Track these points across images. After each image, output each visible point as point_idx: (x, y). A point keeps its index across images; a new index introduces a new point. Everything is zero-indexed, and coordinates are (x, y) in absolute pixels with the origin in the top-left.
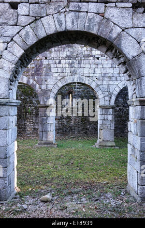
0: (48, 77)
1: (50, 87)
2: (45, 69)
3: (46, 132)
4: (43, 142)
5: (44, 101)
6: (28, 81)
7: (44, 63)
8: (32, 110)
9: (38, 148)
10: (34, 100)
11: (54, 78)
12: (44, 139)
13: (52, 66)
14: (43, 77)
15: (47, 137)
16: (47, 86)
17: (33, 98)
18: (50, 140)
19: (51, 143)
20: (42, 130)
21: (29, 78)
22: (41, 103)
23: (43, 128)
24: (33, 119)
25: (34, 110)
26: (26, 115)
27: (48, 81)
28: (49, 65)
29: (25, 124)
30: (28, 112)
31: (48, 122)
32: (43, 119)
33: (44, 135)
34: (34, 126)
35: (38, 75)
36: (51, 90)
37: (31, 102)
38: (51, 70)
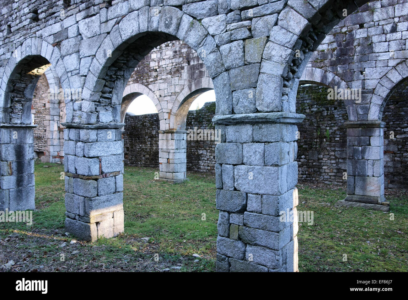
0: (365, 65)
1: (370, 84)
2: (358, 49)
3: (363, 177)
4: (355, 198)
5: (358, 114)
6: (324, 77)
7: (358, 37)
8: (334, 133)
9: (344, 209)
10: (337, 114)
11: (379, 64)
12: (358, 191)
13: (375, 39)
14: (355, 66)
15: (364, 188)
16: (363, 84)
17: (335, 109)
18: (372, 194)
19: (373, 201)
20: (354, 172)
21: (326, 71)
22: (352, 118)
23: (355, 168)
24: (334, 151)
25: (338, 132)
26: (321, 142)
27: (367, 71)
28: (367, 38)
29: (319, 159)
30: (325, 137)
31: (366, 157)
32: (355, 151)
33: (359, 183)
34: (337, 163)
35: (344, 62)
36: (373, 91)
37: (332, 117)
38: (372, 48)
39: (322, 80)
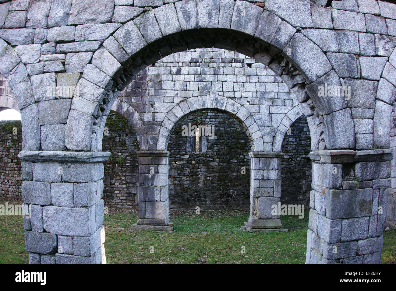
0: (155, 99)
1: (159, 117)
2: (150, 84)
3: (152, 202)
4: (146, 221)
5: (148, 143)
6: (120, 107)
7: (150, 73)
8: (125, 159)
9: (137, 232)
10: (128, 141)
11: (167, 100)
12: (148, 215)
13: (164, 77)
14: (147, 99)
15: (153, 212)
16: (153, 116)
17: (127, 135)
18: (160, 217)
19: (161, 223)
20: (145, 198)
21: (122, 101)
22: (143, 147)
23: (145, 194)
24: (125, 176)
25: (128, 158)
26: (114, 167)
27: (157, 105)
28: (158, 76)
29: (112, 184)
30: (117, 163)
31: (155, 184)
32: (146, 178)
33: (149, 208)
34: (128, 188)
35: (138, 94)
36: (161, 124)
37: (123, 144)
38: (161, 85)
39: (118, 109)
